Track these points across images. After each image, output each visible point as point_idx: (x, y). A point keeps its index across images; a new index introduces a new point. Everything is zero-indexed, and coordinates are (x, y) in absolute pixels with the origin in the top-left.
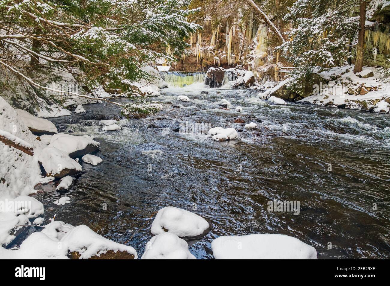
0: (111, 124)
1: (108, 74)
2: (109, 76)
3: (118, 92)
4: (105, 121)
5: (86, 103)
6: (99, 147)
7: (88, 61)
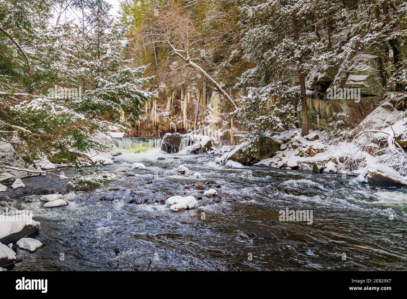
0: (55, 198)
1: (53, 143)
2: (54, 146)
3: (64, 162)
4: (48, 197)
5: (27, 176)
6: (38, 228)
7: (29, 133)
